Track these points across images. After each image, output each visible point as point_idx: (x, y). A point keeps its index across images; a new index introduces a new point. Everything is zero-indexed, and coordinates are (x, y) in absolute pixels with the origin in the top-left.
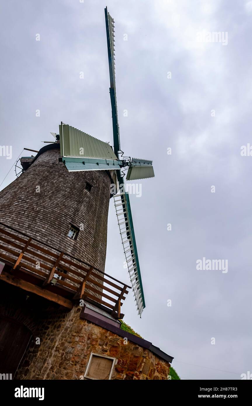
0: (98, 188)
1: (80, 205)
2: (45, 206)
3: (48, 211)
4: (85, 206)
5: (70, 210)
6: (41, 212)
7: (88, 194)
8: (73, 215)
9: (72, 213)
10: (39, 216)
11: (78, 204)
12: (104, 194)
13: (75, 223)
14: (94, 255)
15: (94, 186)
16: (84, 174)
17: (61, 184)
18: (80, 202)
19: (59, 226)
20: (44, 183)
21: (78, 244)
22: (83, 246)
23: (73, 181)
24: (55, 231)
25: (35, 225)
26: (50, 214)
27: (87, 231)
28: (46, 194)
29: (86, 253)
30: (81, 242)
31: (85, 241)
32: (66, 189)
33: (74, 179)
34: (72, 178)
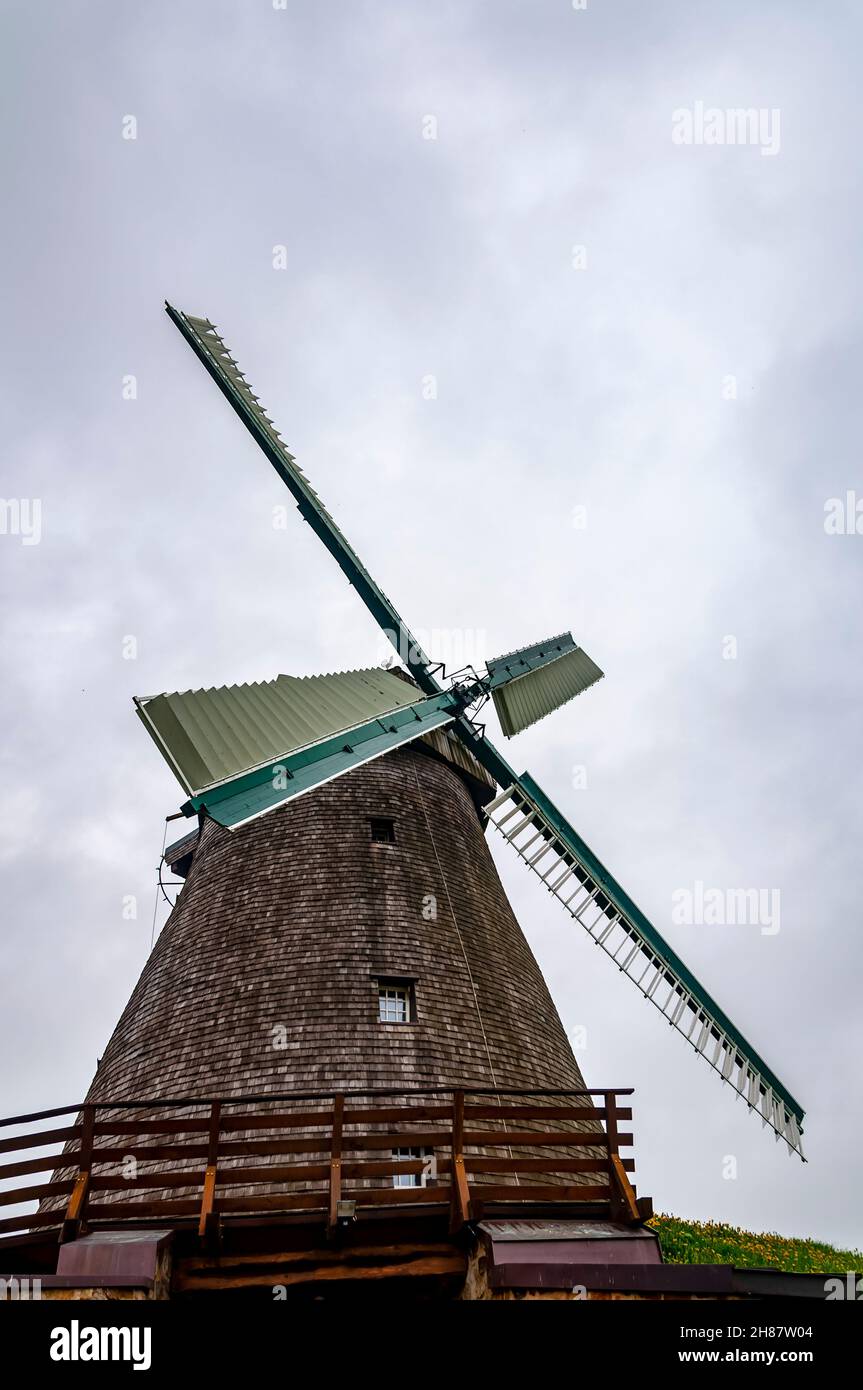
0: (418, 813)
1: (378, 902)
2: (269, 965)
3: (283, 976)
4: (398, 893)
5: (354, 934)
6: (266, 992)
7: (392, 853)
8: (370, 946)
9: (364, 939)
10: (262, 1006)
11: (371, 901)
12: (444, 823)
13: (388, 965)
14: (503, 1038)
15: (399, 816)
16: (350, 799)
17: (292, 868)
18: (374, 893)
19: (340, 1006)
20: (240, 894)
21: (429, 1031)
22: (449, 1027)
23: (326, 837)
24: (332, 1027)
25: (261, 1043)
26: (294, 981)
27: (439, 973)
28: (257, 927)
29: (469, 1045)
30: (433, 1018)
31: (448, 1007)
32: (315, 876)
33: (324, 832)
34: (320, 832)
